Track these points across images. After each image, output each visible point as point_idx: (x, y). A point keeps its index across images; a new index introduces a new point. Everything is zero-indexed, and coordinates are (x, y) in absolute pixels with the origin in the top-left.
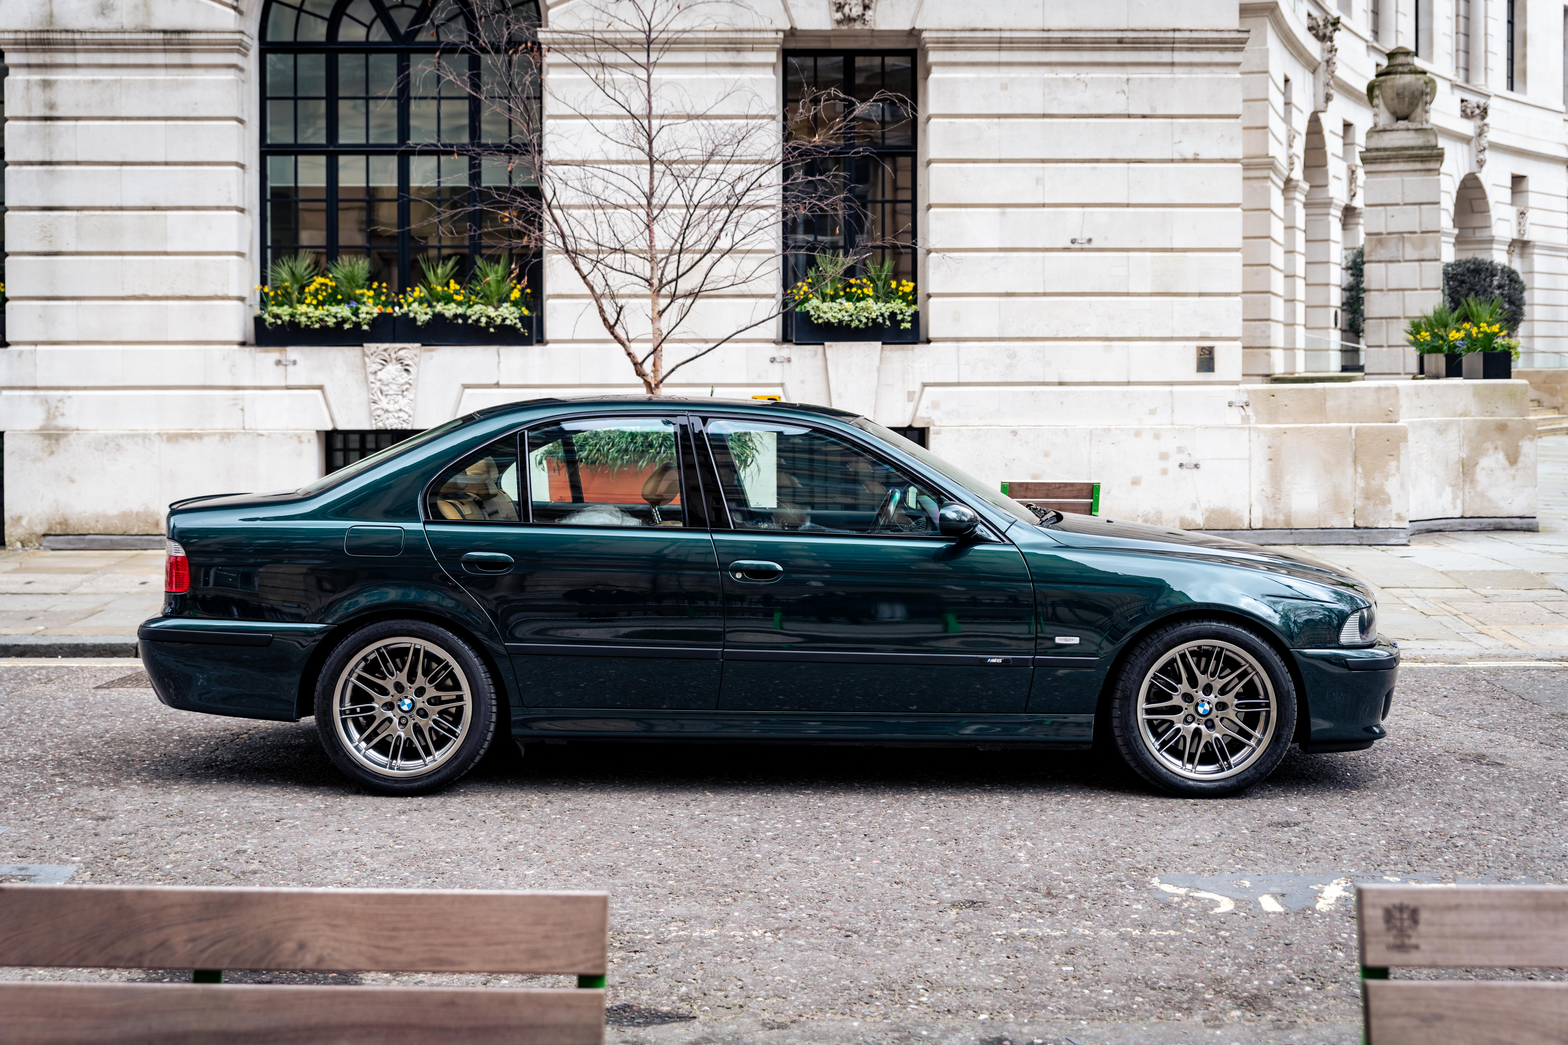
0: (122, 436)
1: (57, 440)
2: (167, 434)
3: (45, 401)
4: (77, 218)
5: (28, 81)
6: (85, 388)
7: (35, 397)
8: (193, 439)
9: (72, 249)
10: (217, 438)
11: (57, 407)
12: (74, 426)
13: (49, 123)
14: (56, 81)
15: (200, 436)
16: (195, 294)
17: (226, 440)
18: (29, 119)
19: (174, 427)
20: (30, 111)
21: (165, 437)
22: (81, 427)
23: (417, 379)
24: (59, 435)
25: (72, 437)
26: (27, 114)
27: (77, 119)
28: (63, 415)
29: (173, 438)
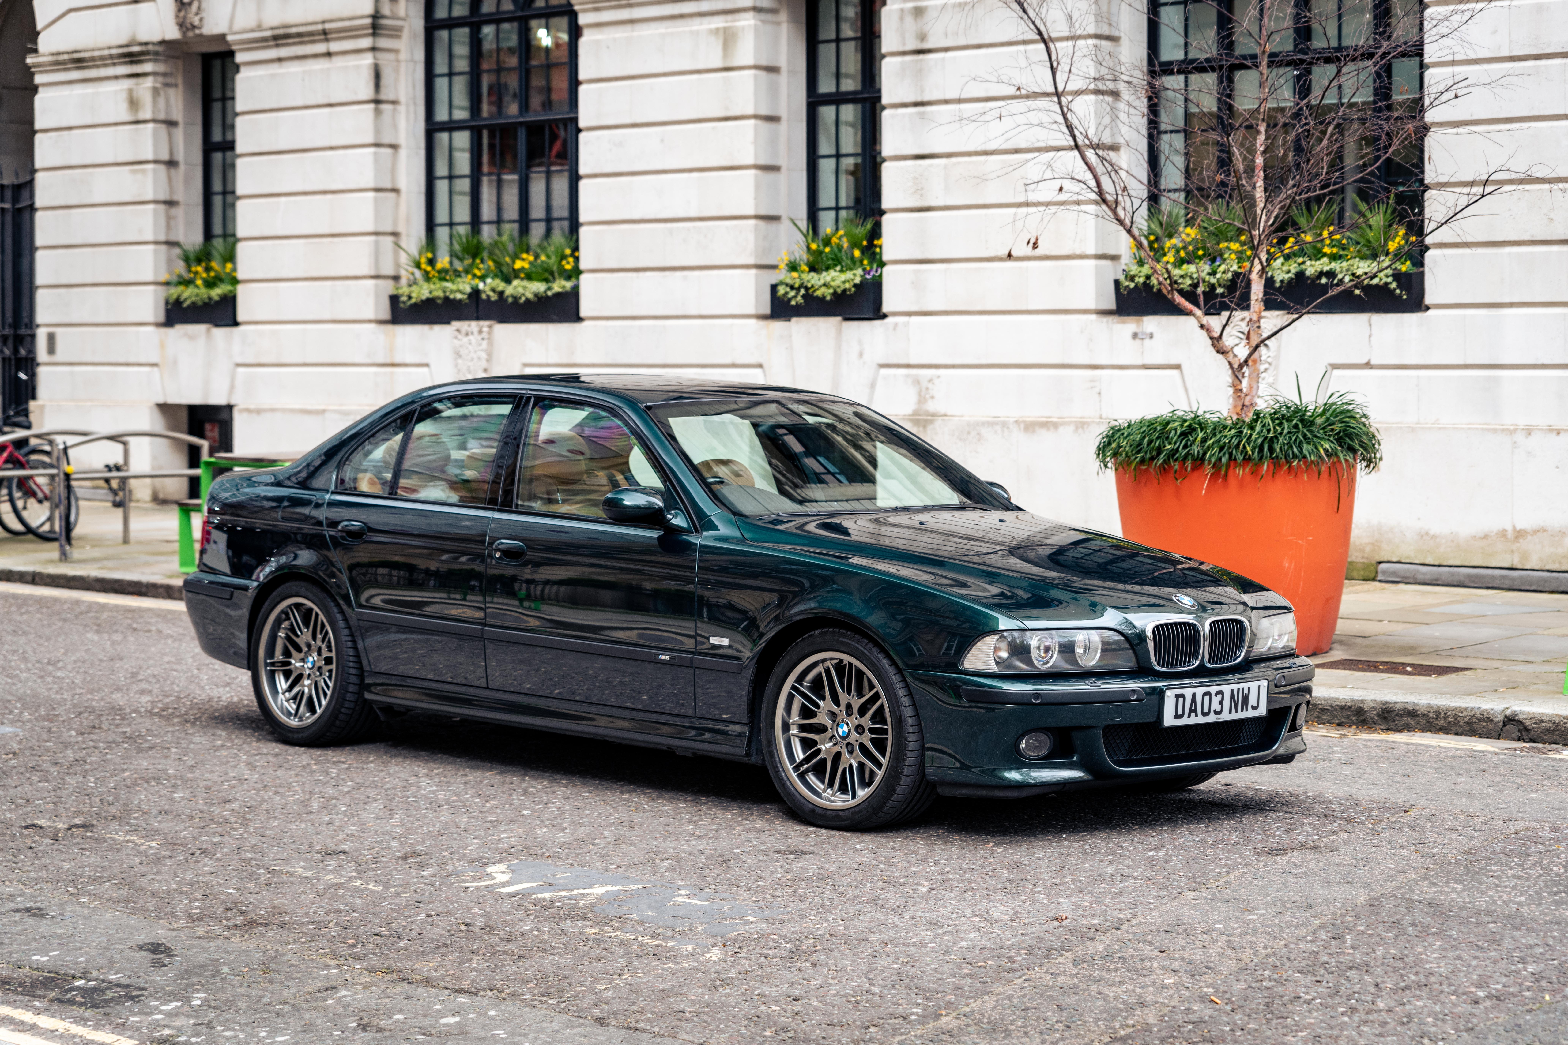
0: (983, 424)
1: (925, 427)
2: (1024, 422)
3: (917, 382)
4: (945, 167)
5: (902, 10)
6: (954, 366)
7: (908, 376)
8: (1049, 429)
9: (940, 203)
10: (1072, 428)
11: (927, 389)
12: (943, 412)
13: (921, 57)
14: (926, 8)
15: (1055, 426)
16: (1054, 253)
17: (1080, 430)
18: (904, 53)
19: (1034, 413)
20: (904, 44)
21: (1022, 426)
22: (949, 413)
23: (1277, 357)
24: (926, 421)
25: (939, 422)
26: (901, 49)
27: (946, 49)
28: (932, 397)
29: (1030, 427)
